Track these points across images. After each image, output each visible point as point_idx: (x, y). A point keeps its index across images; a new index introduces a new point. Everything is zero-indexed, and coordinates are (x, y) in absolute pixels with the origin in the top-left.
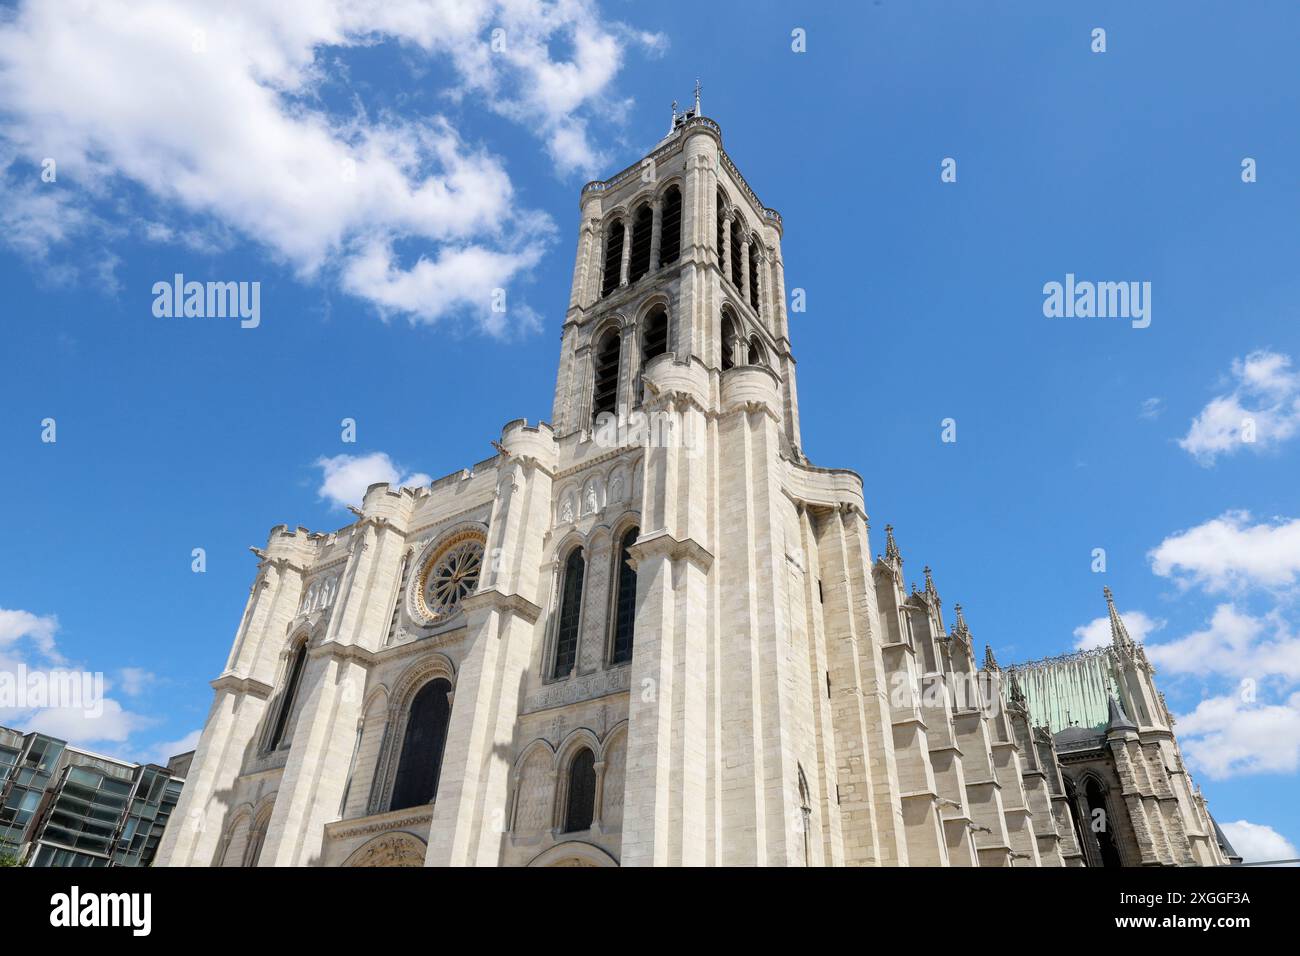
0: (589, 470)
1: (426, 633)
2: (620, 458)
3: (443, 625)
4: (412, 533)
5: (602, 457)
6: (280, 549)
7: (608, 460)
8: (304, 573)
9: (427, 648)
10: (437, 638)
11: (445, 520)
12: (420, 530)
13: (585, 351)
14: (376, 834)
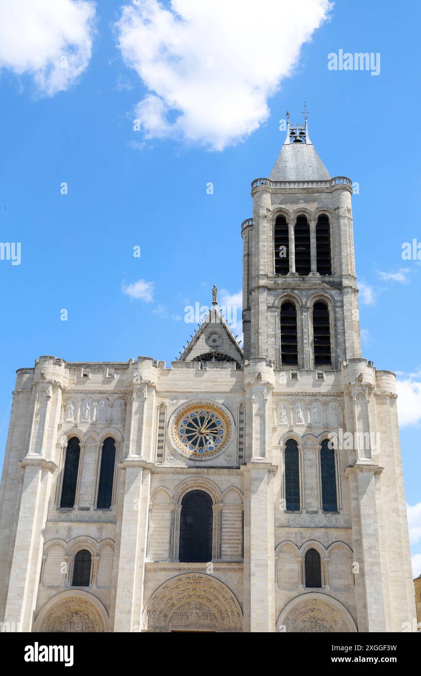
0: (297, 397)
1: (192, 463)
2: (317, 397)
3: (201, 461)
4: (162, 392)
5: (306, 393)
6: (54, 374)
7: (309, 395)
8: (64, 391)
9: (196, 473)
10: (206, 470)
11: (189, 392)
12: (168, 392)
13: (274, 309)
14: (182, 572)
